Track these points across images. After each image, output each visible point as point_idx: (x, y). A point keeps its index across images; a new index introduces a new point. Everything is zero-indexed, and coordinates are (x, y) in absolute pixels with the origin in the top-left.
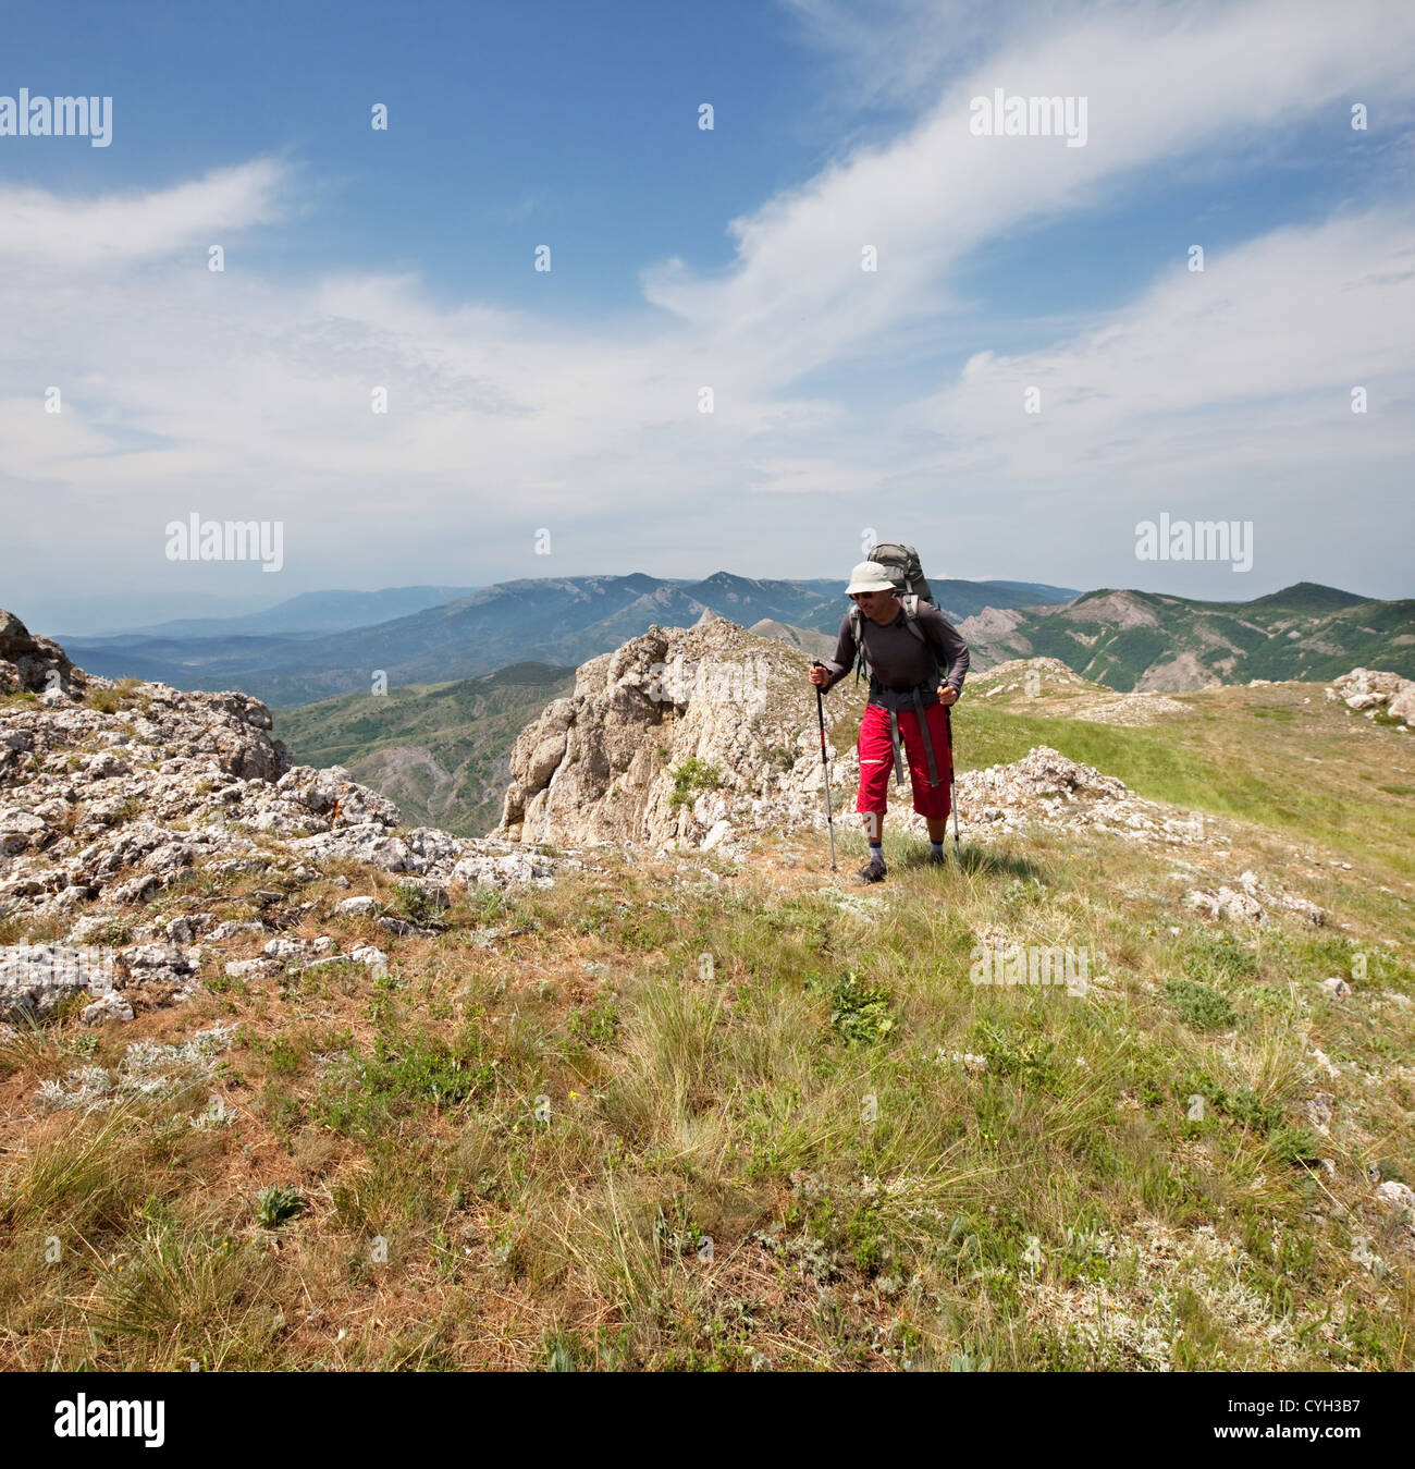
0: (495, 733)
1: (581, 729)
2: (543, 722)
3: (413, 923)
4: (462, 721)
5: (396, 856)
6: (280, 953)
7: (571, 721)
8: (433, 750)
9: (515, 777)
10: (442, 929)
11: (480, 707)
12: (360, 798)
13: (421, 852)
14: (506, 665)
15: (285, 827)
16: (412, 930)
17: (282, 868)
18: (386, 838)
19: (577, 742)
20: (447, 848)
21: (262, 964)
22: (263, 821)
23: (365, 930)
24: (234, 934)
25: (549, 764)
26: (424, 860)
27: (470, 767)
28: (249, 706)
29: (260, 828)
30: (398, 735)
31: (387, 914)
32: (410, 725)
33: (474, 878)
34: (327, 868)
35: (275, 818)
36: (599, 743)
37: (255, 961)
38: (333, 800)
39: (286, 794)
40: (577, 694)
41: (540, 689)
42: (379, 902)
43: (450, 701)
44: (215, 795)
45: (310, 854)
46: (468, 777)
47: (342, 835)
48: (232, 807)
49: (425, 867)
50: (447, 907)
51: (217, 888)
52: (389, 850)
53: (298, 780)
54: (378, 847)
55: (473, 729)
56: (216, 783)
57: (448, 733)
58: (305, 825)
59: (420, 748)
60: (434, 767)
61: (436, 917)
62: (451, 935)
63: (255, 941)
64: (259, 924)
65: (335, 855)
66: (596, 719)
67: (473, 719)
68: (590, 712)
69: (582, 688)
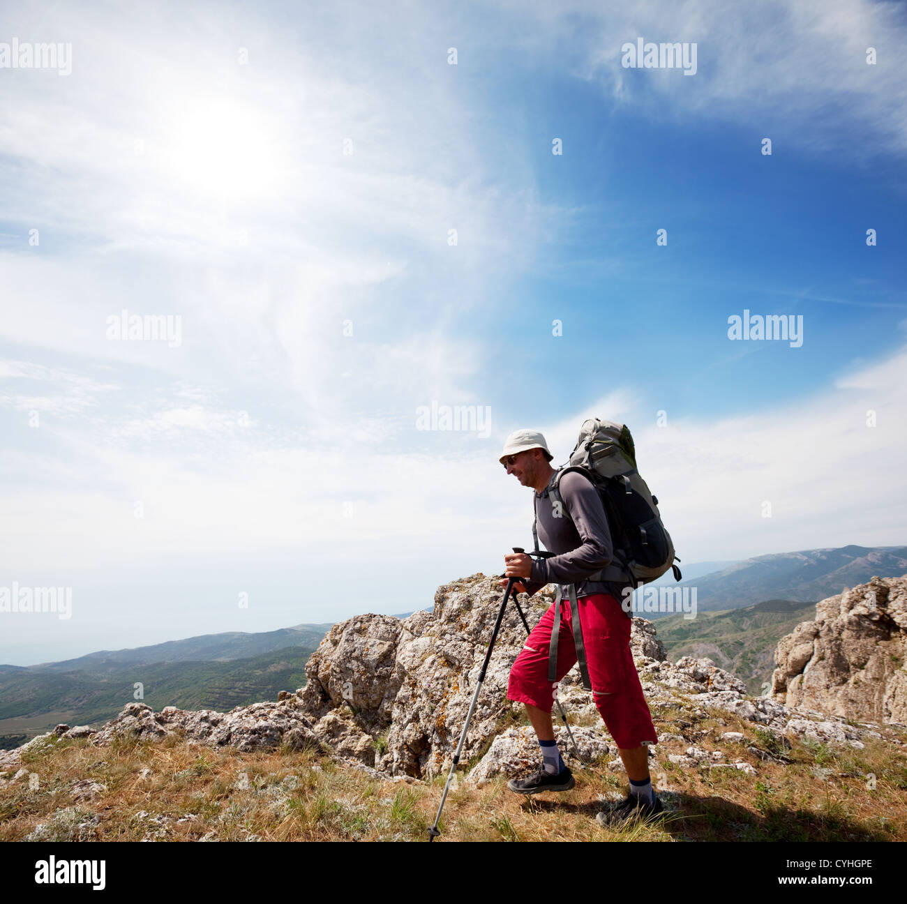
0: (757, 639)
1: (824, 641)
2: (795, 634)
3: (769, 754)
4: (736, 631)
5: (749, 712)
6: (696, 755)
7: (816, 635)
8: (721, 645)
9: (778, 666)
10: (790, 762)
11: (746, 624)
12: (722, 676)
13: (764, 711)
14: (760, 601)
15: (684, 687)
16: (769, 758)
17: (689, 709)
18: (742, 701)
19: (821, 648)
20: (780, 711)
21: (687, 759)
22: (672, 683)
23: (742, 753)
24: (670, 740)
25: (802, 660)
26: (766, 716)
27: (743, 657)
28: (645, 624)
29: (671, 686)
30: (700, 637)
31: (753, 745)
32: (706, 632)
33: (802, 732)
34: (712, 713)
35: (678, 682)
36: (839, 649)
37: (683, 757)
38: (707, 676)
39: (681, 670)
40: (818, 619)
41: (786, 614)
42: (746, 737)
43: (728, 620)
44: (647, 667)
45: (701, 703)
46: (742, 662)
47: (716, 695)
48: (656, 674)
49: (768, 721)
50: (790, 748)
51: (658, 714)
52: (744, 708)
53: (686, 663)
54: (738, 705)
55: (744, 636)
56: (646, 662)
57: (728, 637)
58: (694, 687)
59: (712, 645)
60: (721, 655)
61: (785, 753)
62: (796, 766)
63: (681, 746)
64: (682, 737)
65: (714, 706)
66: (835, 634)
67: (743, 630)
68: (830, 630)
69: (821, 615)
